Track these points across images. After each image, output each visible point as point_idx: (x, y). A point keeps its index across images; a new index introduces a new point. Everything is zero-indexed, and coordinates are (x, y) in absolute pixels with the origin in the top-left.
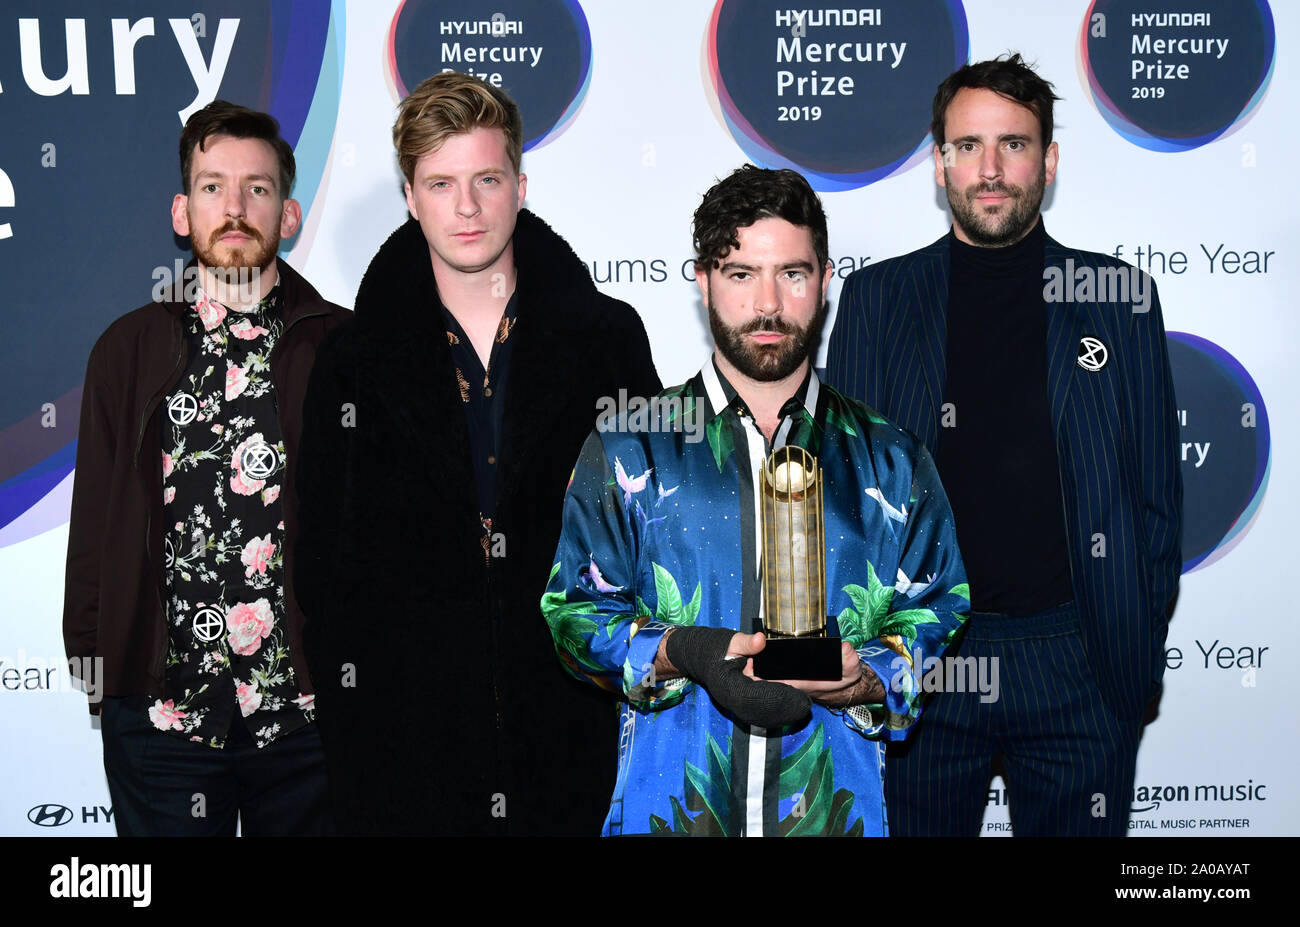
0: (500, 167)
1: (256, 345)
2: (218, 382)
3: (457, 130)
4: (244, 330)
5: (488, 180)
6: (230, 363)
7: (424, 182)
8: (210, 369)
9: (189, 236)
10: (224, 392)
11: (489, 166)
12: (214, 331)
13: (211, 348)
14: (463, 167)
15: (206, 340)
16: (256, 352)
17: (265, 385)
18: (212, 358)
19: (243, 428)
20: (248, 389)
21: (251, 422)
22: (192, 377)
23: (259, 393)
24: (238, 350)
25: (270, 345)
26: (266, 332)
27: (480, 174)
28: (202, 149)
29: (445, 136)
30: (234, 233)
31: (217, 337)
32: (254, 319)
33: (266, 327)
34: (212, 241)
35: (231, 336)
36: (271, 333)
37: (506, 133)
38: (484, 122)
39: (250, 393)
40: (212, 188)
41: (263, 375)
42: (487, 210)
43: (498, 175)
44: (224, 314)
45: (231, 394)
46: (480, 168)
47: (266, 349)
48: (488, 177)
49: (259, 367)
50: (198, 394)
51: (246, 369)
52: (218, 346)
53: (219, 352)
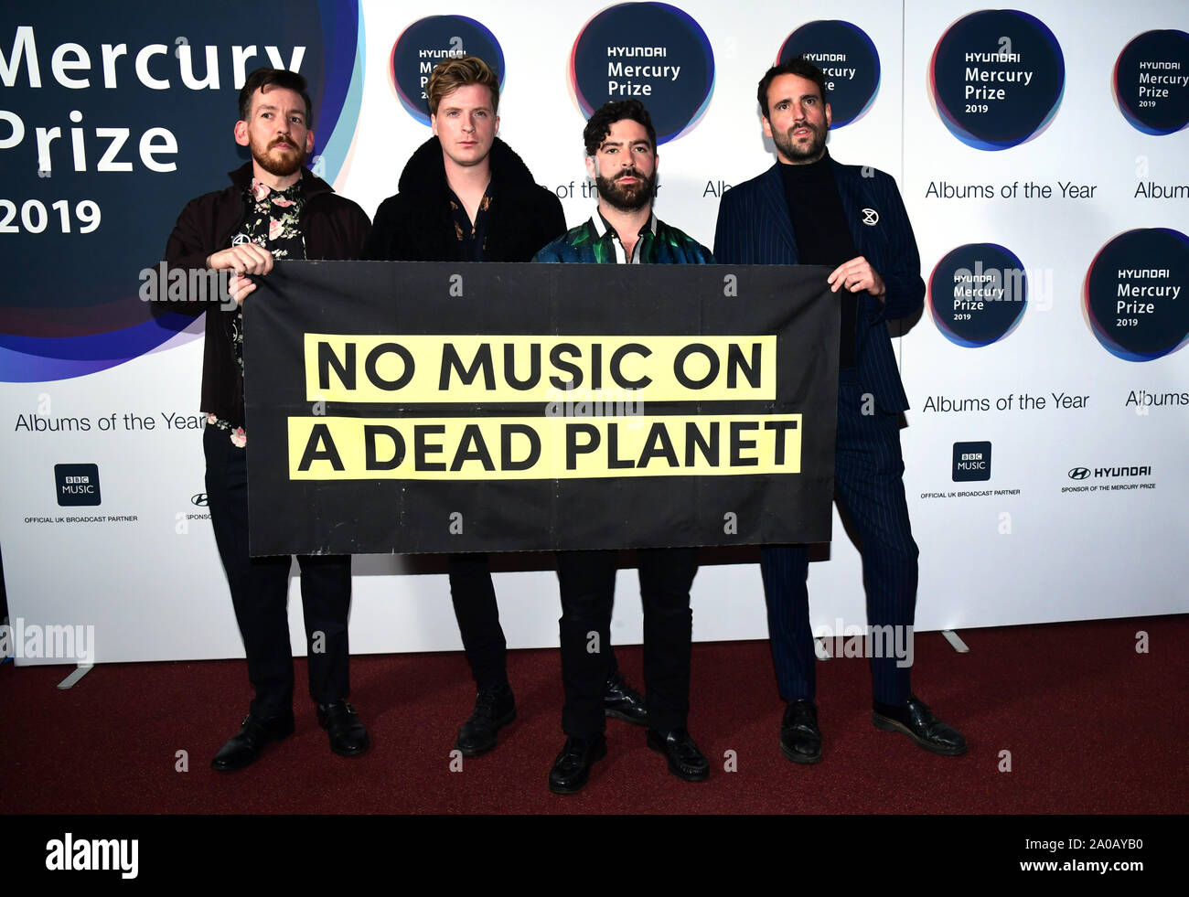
0: (487, 106)
1: (289, 210)
2: (265, 229)
3: (466, 83)
4: (281, 201)
5: (481, 113)
6: (272, 218)
7: (444, 112)
8: (259, 222)
9: (249, 146)
10: (268, 235)
11: (482, 106)
12: (262, 202)
13: (260, 210)
14: (466, 105)
15: (257, 206)
16: (289, 214)
17: (294, 232)
18: (260, 215)
19: (281, 256)
20: (283, 234)
21: (285, 253)
22: (247, 225)
23: (291, 236)
24: (277, 212)
25: (297, 211)
26: (294, 204)
27: (476, 109)
28: (262, 92)
29: (458, 86)
30: (284, 144)
31: (264, 205)
32: (287, 195)
33: (295, 201)
34: (270, 148)
35: (273, 204)
36: (297, 204)
37: (491, 89)
38: (479, 81)
39: (285, 236)
40: (265, 116)
41: (293, 226)
42: (479, 131)
43: (486, 112)
44: (269, 192)
45: (273, 237)
46: (476, 106)
47: (294, 213)
48: (480, 111)
49: (290, 221)
50: (251, 235)
51: (282, 222)
52: (265, 209)
53: (265, 212)
